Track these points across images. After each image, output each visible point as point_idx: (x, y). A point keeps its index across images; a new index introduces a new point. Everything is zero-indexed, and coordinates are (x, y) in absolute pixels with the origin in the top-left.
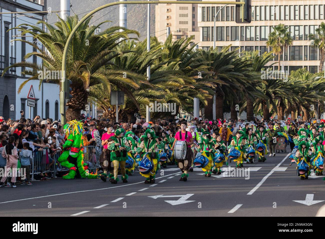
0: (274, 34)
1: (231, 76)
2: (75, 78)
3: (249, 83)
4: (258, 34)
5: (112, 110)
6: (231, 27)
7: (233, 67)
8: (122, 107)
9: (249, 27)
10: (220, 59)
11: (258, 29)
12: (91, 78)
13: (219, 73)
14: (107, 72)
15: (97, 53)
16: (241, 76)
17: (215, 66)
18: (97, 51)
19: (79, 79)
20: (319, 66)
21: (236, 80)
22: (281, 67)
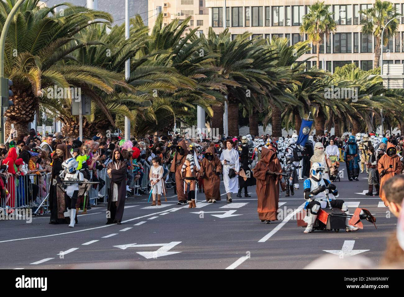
0: (310, 16)
1: (248, 74)
2: (20, 77)
3: (273, 84)
4: (289, 16)
5: (76, 122)
6: (252, 7)
7: (252, 61)
8: (90, 119)
9: (277, 8)
10: (234, 51)
11: (289, 9)
12: (42, 77)
13: (231, 71)
14: (65, 69)
15: (51, 42)
16: (262, 74)
17: (226, 61)
18: (50, 39)
19: (26, 79)
20: (375, 61)
21: (256, 80)
22: (321, 62)
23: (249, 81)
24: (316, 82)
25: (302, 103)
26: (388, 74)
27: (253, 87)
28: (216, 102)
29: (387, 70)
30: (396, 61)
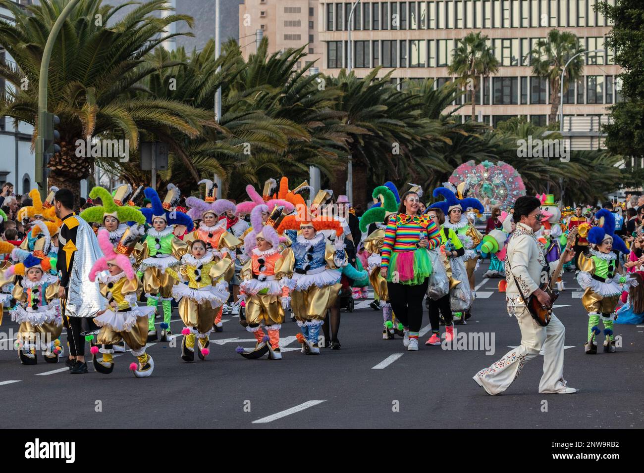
0: (463, 50)
1: (381, 125)
2: (69, 115)
3: (416, 140)
4: (433, 54)
6: (383, 41)
7: (385, 108)
8: (165, 177)
9: (417, 42)
10: (361, 93)
11: (433, 44)
12: (99, 116)
13: (358, 121)
14: (132, 105)
15: (111, 66)
16: (400, 126)
17: (351, 107)
18: (110, 61)
19: (76, 118)
20: (549, 115)
21: (392, 133)
22: (477, 117)
23: (382, 135)
24: (472, 140)
26: (570, 130)
27: (387, 143)
28: (338, 163)
29: (569, 125)
30: (578, 115)
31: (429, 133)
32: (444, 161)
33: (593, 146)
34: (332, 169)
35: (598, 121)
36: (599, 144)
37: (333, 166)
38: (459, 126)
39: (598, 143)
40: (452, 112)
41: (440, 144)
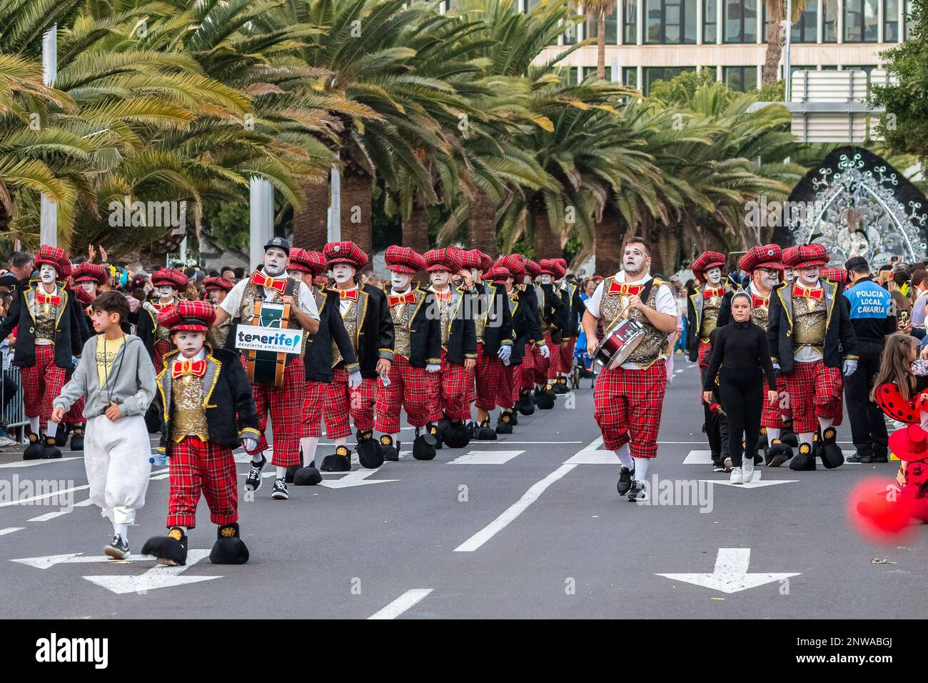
7: (410, 53)
13: (352, 81)
16: (442, 91)
17: (338, 51)
20: (763, 67)
21: (425, 107)
22: (608, 69)
23: (402, 111)
24: (598, 119)
25: (557, 182)
26: (806, 99)
27: (416, 128)
28: (309, 168)
29: (802, 88)
30: (824, 68)
31: (505, 107)
32: (538, 166)
33: (855, 134)
34: (296, 184)
35: (865, 81)
36: (868, 129)
37: (299, 176)
38: (572, 90)
39: (864, 127)
40: (555, 62)
41: (527, 129)
